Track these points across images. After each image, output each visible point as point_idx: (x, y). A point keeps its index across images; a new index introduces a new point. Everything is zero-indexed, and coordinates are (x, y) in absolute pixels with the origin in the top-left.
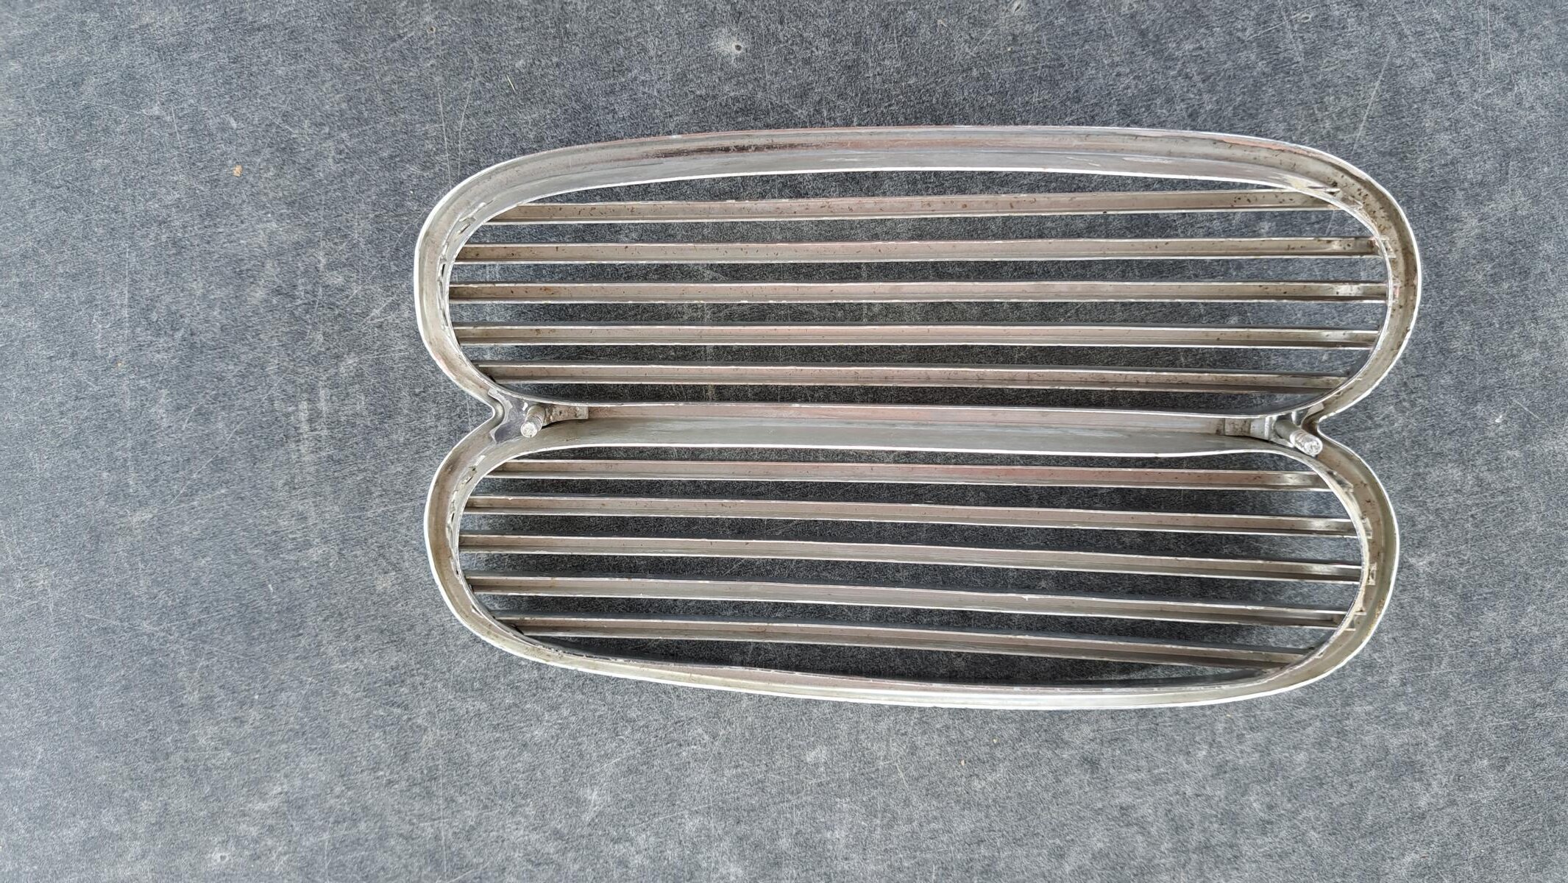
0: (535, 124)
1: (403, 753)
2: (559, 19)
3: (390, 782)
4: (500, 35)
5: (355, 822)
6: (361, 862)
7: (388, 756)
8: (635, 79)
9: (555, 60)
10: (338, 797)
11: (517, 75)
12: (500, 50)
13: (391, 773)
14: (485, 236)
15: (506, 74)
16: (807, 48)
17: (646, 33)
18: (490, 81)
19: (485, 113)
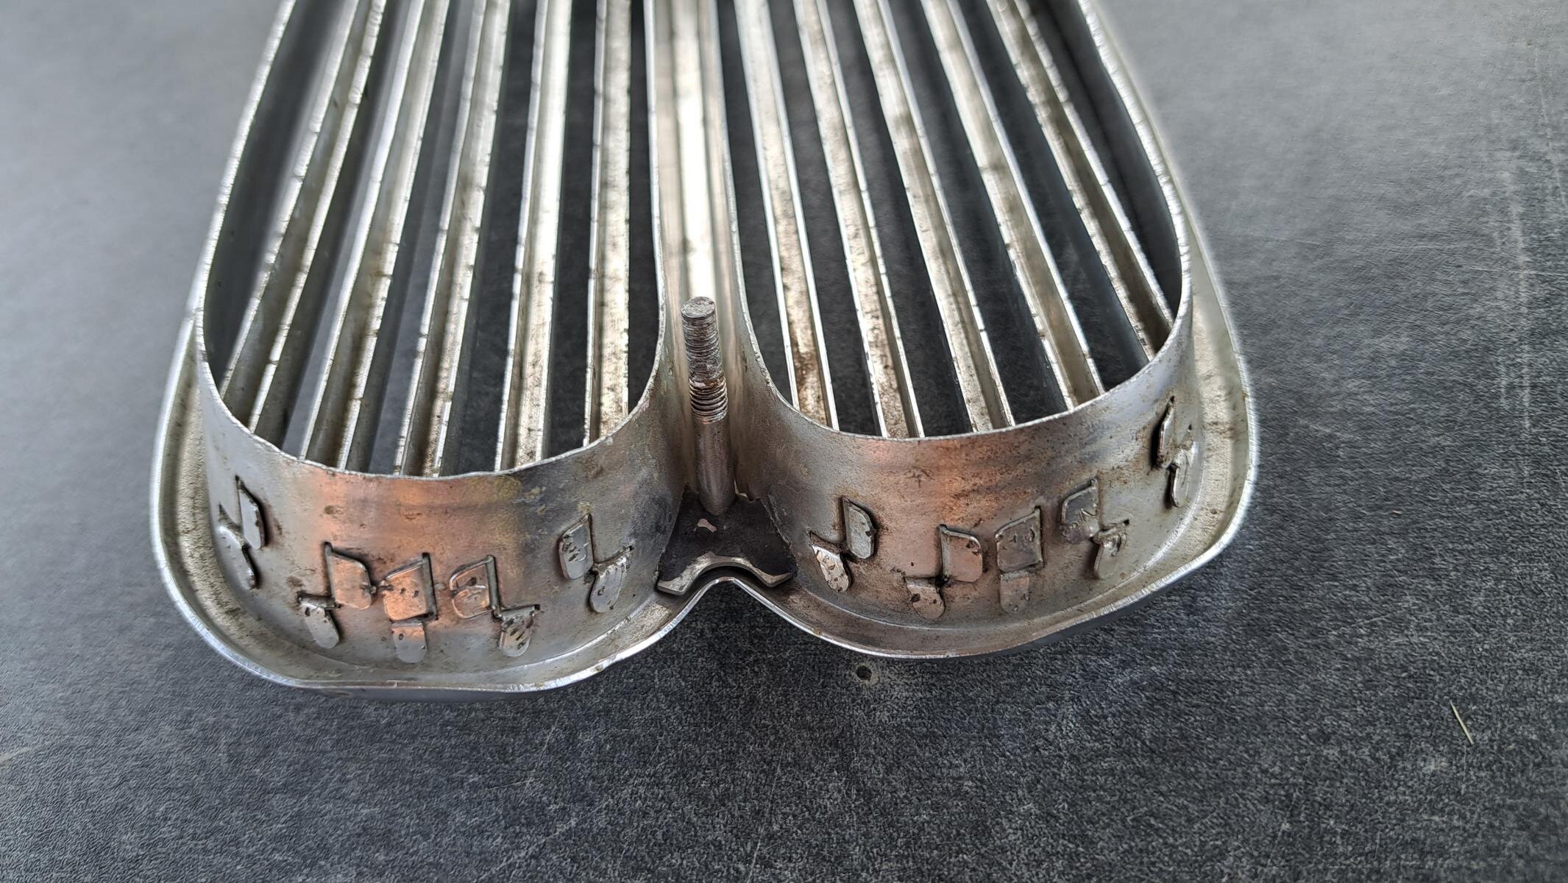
0: (1399, 624)
2: (1310, 849)
4: (1494, 851)
8: (1124, 665)
9: (1332, 752)
11: (1443, 737)
12: (1495, 811)
14: (1536, 436)
15: (1475, 748)
16: (721, 639)
17: (1073, 758)
18: (1525, 742)
19: (1539, 672)
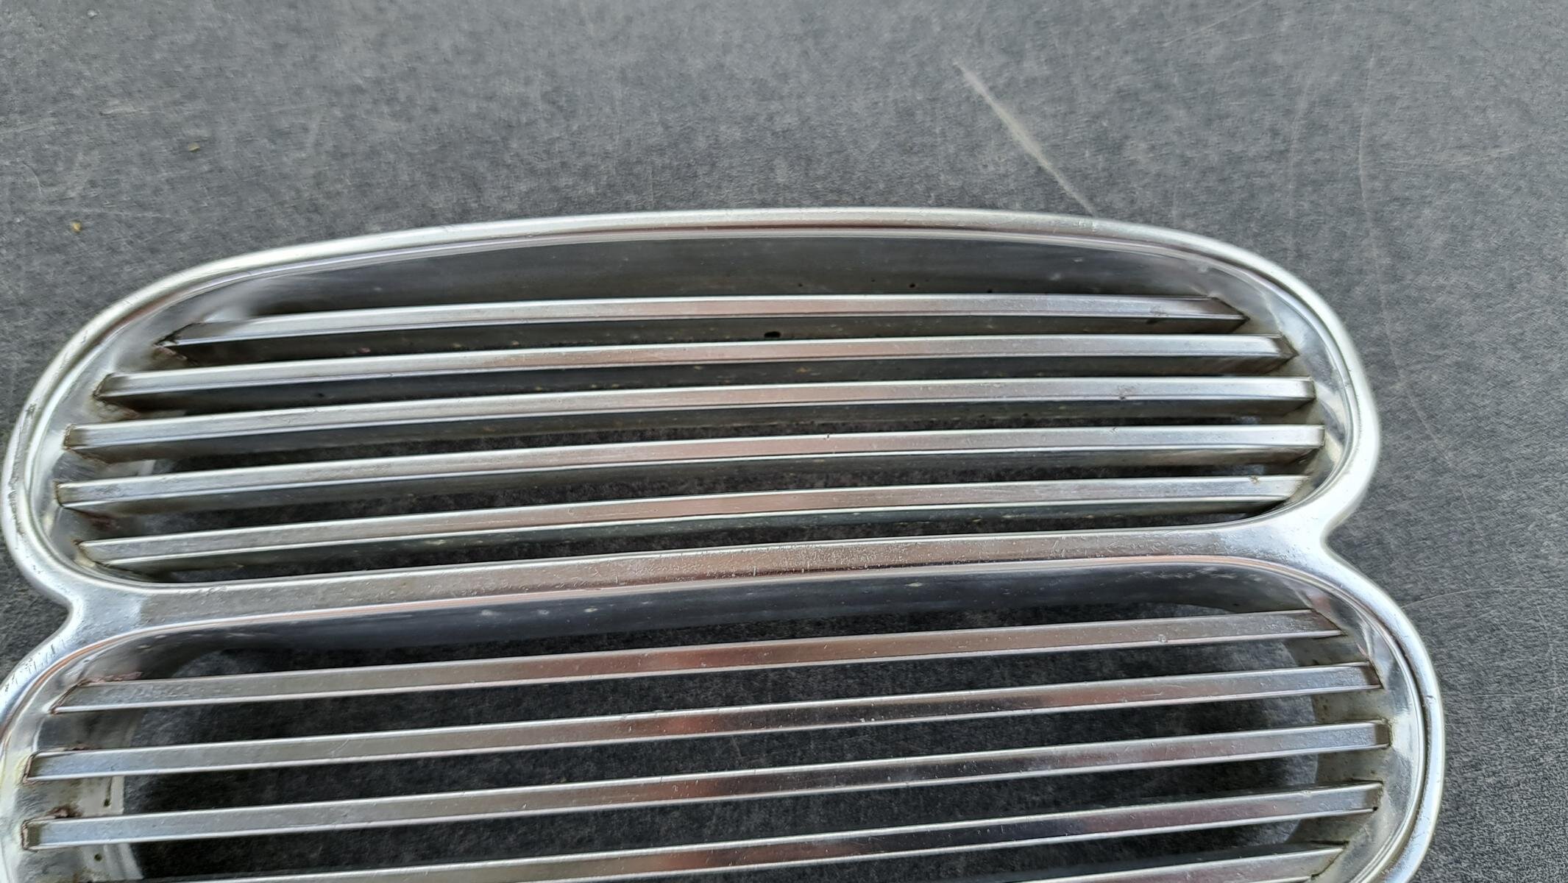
1: (1463, 810)
3: (1476, 767)
5: (1518, 709)
6: (1503, 651)
7: (1483, 805)
10: (1548, 748)
13: (1475, 780)
